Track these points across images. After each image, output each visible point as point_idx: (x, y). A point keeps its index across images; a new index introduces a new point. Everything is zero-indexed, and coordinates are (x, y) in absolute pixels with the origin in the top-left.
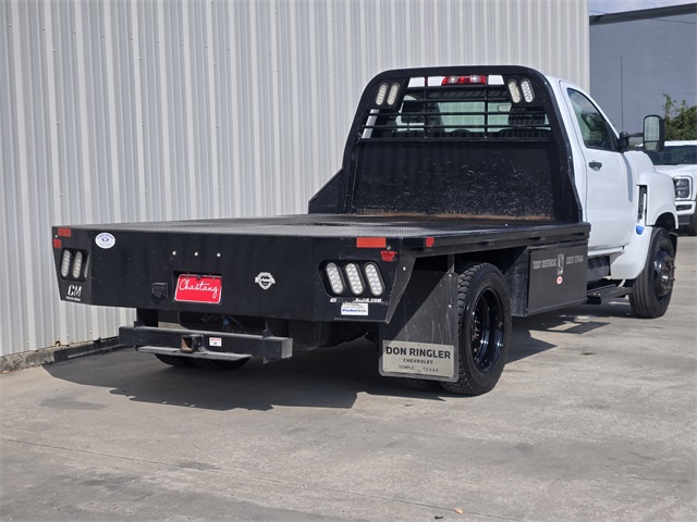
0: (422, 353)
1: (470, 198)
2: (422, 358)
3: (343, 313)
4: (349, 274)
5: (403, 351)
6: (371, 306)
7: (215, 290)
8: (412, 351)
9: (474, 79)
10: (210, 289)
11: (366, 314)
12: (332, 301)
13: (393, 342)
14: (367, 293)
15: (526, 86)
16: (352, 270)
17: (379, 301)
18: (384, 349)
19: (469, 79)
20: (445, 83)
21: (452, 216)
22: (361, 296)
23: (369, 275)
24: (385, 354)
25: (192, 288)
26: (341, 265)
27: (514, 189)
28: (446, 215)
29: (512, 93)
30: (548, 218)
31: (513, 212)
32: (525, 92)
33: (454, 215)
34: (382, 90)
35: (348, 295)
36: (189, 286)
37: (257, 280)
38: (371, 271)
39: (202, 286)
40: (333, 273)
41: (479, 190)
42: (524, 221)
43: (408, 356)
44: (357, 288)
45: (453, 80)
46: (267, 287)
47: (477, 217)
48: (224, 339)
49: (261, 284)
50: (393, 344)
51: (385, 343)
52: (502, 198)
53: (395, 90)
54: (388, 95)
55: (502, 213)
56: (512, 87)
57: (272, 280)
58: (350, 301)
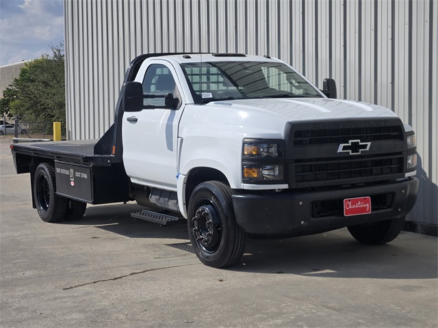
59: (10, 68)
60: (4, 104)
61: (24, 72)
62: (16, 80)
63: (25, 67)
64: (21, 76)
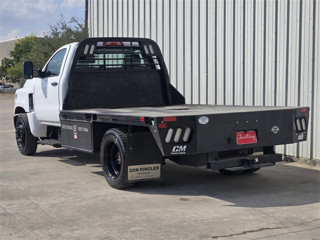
7: (254, 137)
10: (251, 137)
46: (276, 132)
59: (6, 43)
60: (3, 70)
61: (17, 46)
62: (12, 52)
63: (18, 42)
64: (16, 49)
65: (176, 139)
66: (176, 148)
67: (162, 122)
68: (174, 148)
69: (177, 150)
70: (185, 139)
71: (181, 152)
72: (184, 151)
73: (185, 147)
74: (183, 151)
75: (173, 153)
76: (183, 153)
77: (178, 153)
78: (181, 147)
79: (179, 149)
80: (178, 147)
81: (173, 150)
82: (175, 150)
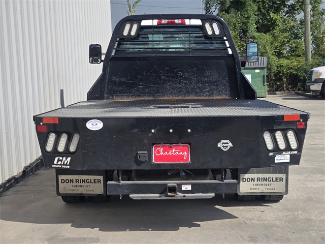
0: (265, 179)
1: (180, 87)
2: (265, 182)
3: (276, 162)
4: (277, 137)
5: (253, 180)
6: (291, 156)
7: (185, 153)
8: (258, 179)
9: (177, 21)
10: (181, 153)
11: (289, 161)
12: (270, 155)
13: (247, 175)
14: (288, 148)
15: (215, 25)
16: (279, 135)
17: (296, 152)
18: (241, 179)
19: (174, 22)
20: (159, 23)
21: (169, 98)
22: (285, 150)
23: (289, 137)
24: (241, 183)
25: (166, 153)
26: (272, 132)
27: (207, 82)
28: (166, 98)
29: (207, 29)
30: (227, 97)
31: (207, 95)
32: (214, 29)
33: (171, 98)
34: (127, 27)
35: (277, 150)
36: (164, 152)
37: (219, 145)
38: (291, 135)
39: (174, 152)
40: (267, 137)
41: (185, 83)
42: (213, 100)
43: (256, 182)
44: (282, 145)
45: (163, 22)
46: (227, 149)
47: (185, 98)
48: (193, 185)
49: (222, 148)
50: (247, 176)
51: (242, 176)
52: (199, 87)
53: (135, 27)
54: (130, 30)
55: (200, 96)
56: (207, 26)
57: (230, 145)
58: (280, 154)
65: (61, 148)
66: (59, 160)
67: (41, 124)
68: (56, 159)
69: (59, 163)
70: (72, 148)
71: (64, 165)
72: (68, 164)
73: (69, 159)
74: (66, 165)
75: (55, 166)
76: (66, 167)
77: (60, 166)
78: (64, 159)
79: (61, 160)
80: (61, 158)
81: (55, 162)
82: (57, 163)
